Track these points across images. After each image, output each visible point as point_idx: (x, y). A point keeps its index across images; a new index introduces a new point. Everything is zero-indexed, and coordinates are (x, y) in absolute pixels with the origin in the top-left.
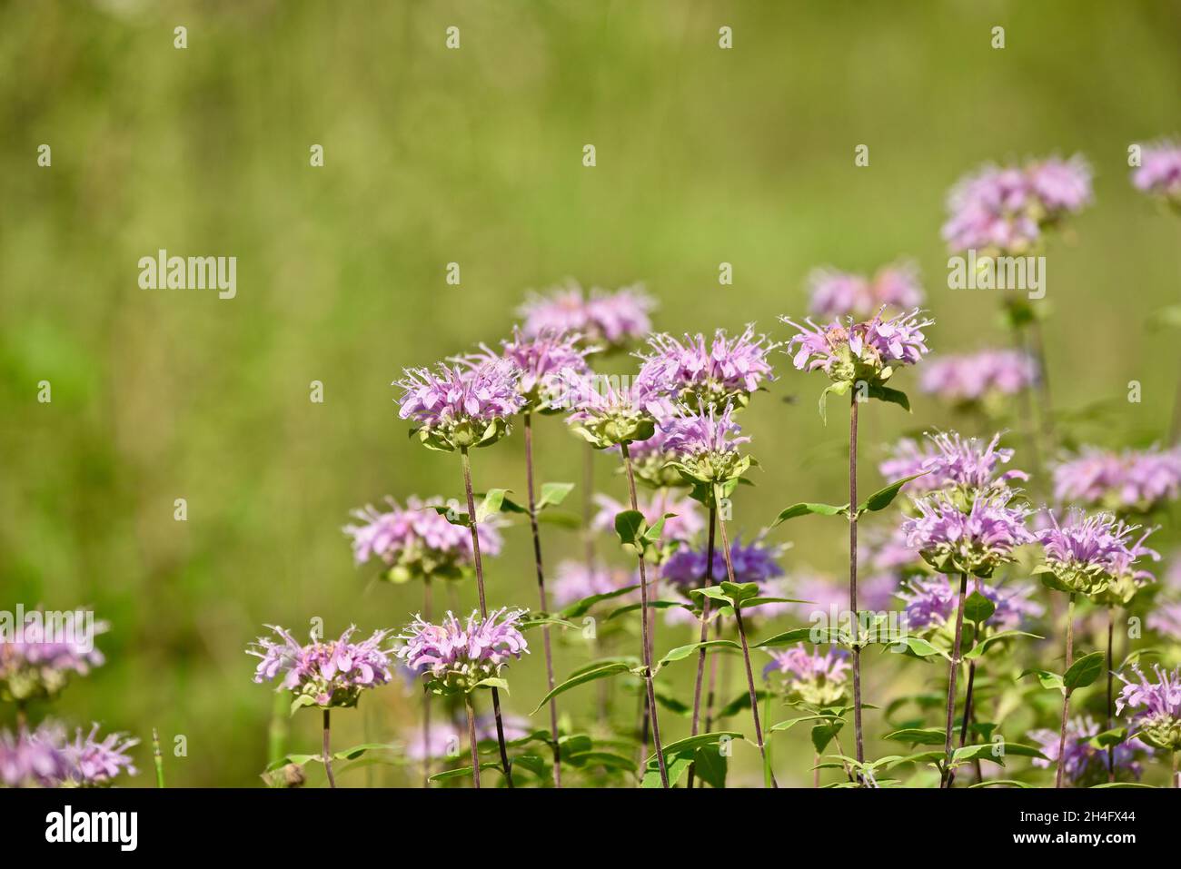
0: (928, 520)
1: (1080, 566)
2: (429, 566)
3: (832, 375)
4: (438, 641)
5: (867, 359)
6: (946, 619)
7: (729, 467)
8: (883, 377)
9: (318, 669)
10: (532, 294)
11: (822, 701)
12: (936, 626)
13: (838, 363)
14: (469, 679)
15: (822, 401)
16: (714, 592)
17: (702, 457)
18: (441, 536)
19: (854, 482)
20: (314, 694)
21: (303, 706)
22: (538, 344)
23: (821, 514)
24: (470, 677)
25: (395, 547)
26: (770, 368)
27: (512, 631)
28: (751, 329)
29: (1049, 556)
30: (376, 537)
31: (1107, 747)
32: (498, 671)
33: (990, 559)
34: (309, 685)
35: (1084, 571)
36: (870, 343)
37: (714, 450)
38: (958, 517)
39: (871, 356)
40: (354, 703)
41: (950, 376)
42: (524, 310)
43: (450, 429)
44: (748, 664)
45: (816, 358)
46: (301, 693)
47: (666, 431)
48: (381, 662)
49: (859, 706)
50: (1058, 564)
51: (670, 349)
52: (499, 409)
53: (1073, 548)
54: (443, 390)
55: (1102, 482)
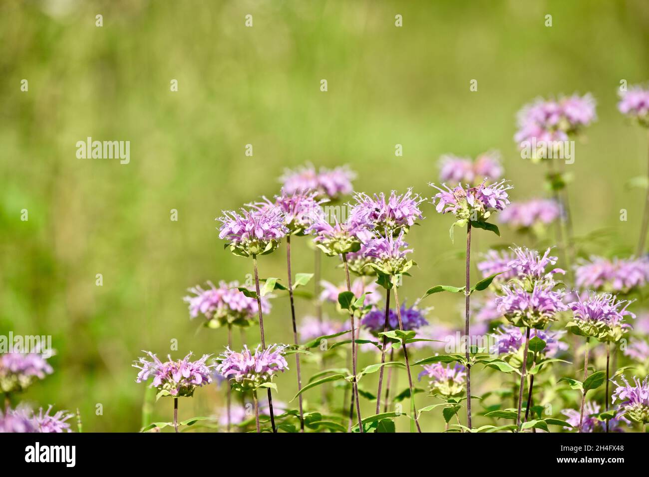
0: (509, 298)
1: (592, 322)
2: (230, 319)
3: (457, 216)
4: (239, 362)
5: (477, 207)
6: (518, 350)
7: (401, 266)
8: (485, 217)
9: (171, 376)
10: (287, 170)
11: (451, 393)
12: (512, 353)
13: (460, 209)
14: (255, 383)
15: (451, 231)
16: (391, 334)
17: (386, 261)
18: (237, 303)
19: (468, 275)
20: (170, 390)
21: (163, 396)
22: (294, 197)
23: (450, 292)
24: (256, 382)
25: (212, 309)
26: (421, 213)
27: (279, 357)
28: (411, 191)
29: (576, 317)
30: (202, 303)
31: (605, 420)
32: (272, 379)
33: (543, 319)
34: (166, 384)
35: (595, 325)
36: (478, 199)
37: (393, 257)
38: (526, 296)
39: (478, 205)
40: (191, 394)
41: (515, 214)
42: (283, 179)
43: (247, 245)
44: (409, 375)
45: (448, 206)
46: (162, 389)
47: (366, 246)
48: (206, 372)
49: (470, 397)
50: (580, 321)
51: (365, 201)
52: (274, 235)
53: (589, 313)
54: (244, 224)
55: (603, 277)
